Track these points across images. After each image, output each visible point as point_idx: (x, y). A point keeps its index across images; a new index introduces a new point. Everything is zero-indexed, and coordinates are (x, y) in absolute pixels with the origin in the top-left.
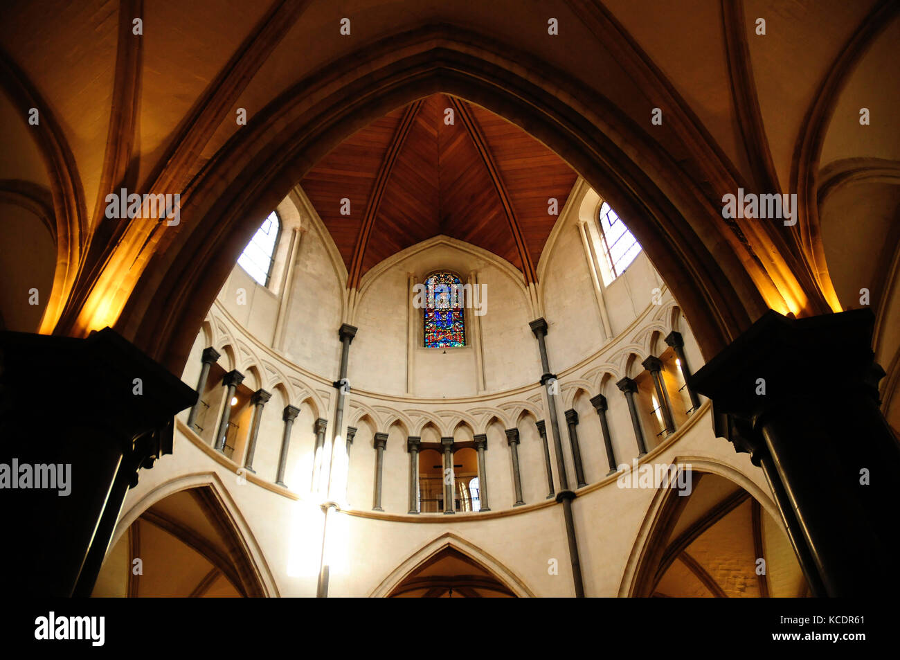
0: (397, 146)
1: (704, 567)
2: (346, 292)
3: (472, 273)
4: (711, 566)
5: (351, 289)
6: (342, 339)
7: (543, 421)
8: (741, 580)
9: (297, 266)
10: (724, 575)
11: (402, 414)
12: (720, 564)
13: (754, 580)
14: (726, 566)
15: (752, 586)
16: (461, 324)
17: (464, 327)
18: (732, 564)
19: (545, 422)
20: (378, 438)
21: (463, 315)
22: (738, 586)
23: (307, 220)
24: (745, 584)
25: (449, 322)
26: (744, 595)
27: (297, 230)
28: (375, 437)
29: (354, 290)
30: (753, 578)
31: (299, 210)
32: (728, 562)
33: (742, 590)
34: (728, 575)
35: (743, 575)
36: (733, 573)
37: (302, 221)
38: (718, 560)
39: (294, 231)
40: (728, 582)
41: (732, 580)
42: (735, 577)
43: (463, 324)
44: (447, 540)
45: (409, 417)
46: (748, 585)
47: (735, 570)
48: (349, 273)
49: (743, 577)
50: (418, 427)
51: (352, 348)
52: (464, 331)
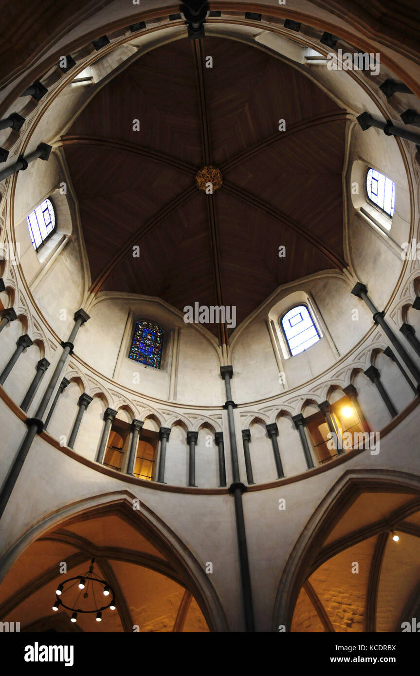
0: (159, 219)
1: (319, 596)
2: (87, 293)
3: (176, 328)
4: (326, 596)
5: (91, 293)
6: (76, 319)
7: (222, 433)
8: (349, 615)
9: (60, 256)
10: (334, 608)
11: (107, 391)
12: (334, 596)
13: (362, 617)
14: (339, 599)
15: (358, 622)
16: (158, 357)
17: (160, 360)
18: (345, 597)
19: (224, 434)
20: (84, 397)
21: (161, 353)
22: (346, 621)
23: (75, 236)
24: (352, 620)
25: (151, 353)
26: (350, 630)
27: (67, 237)
28: (82, 396)
29: (93, 294)
30: (360, 615)
31: (73, 226)
32: (341, 595)
33: (349, 625)
34: (339, 608)
35: (353, 610)
36: (344, 606)
37: (73, 233)
38: (333, 591)
39: (64, 237)
40: (337, 615)
41: (341, 614)
42: (345, 611)
43: (160, 358)
44: (124, 496)
45: (112, 395)
46: (355, 621)
47: (346, 604)
48: (92, 283)
49: (352, 613)
50: (117, 405)
51: (81, 330)
52: (160, 362)
